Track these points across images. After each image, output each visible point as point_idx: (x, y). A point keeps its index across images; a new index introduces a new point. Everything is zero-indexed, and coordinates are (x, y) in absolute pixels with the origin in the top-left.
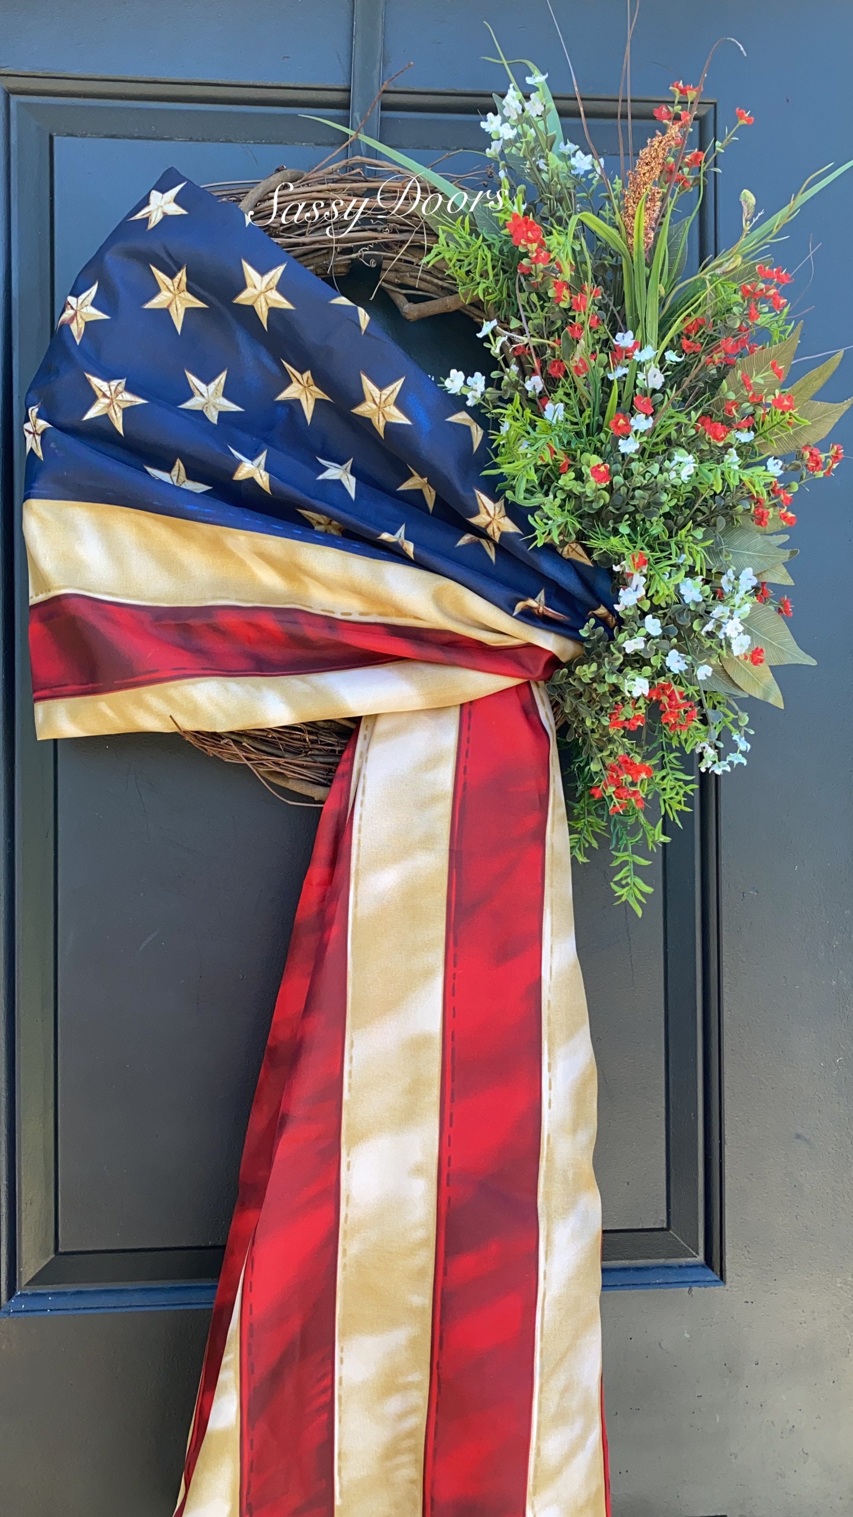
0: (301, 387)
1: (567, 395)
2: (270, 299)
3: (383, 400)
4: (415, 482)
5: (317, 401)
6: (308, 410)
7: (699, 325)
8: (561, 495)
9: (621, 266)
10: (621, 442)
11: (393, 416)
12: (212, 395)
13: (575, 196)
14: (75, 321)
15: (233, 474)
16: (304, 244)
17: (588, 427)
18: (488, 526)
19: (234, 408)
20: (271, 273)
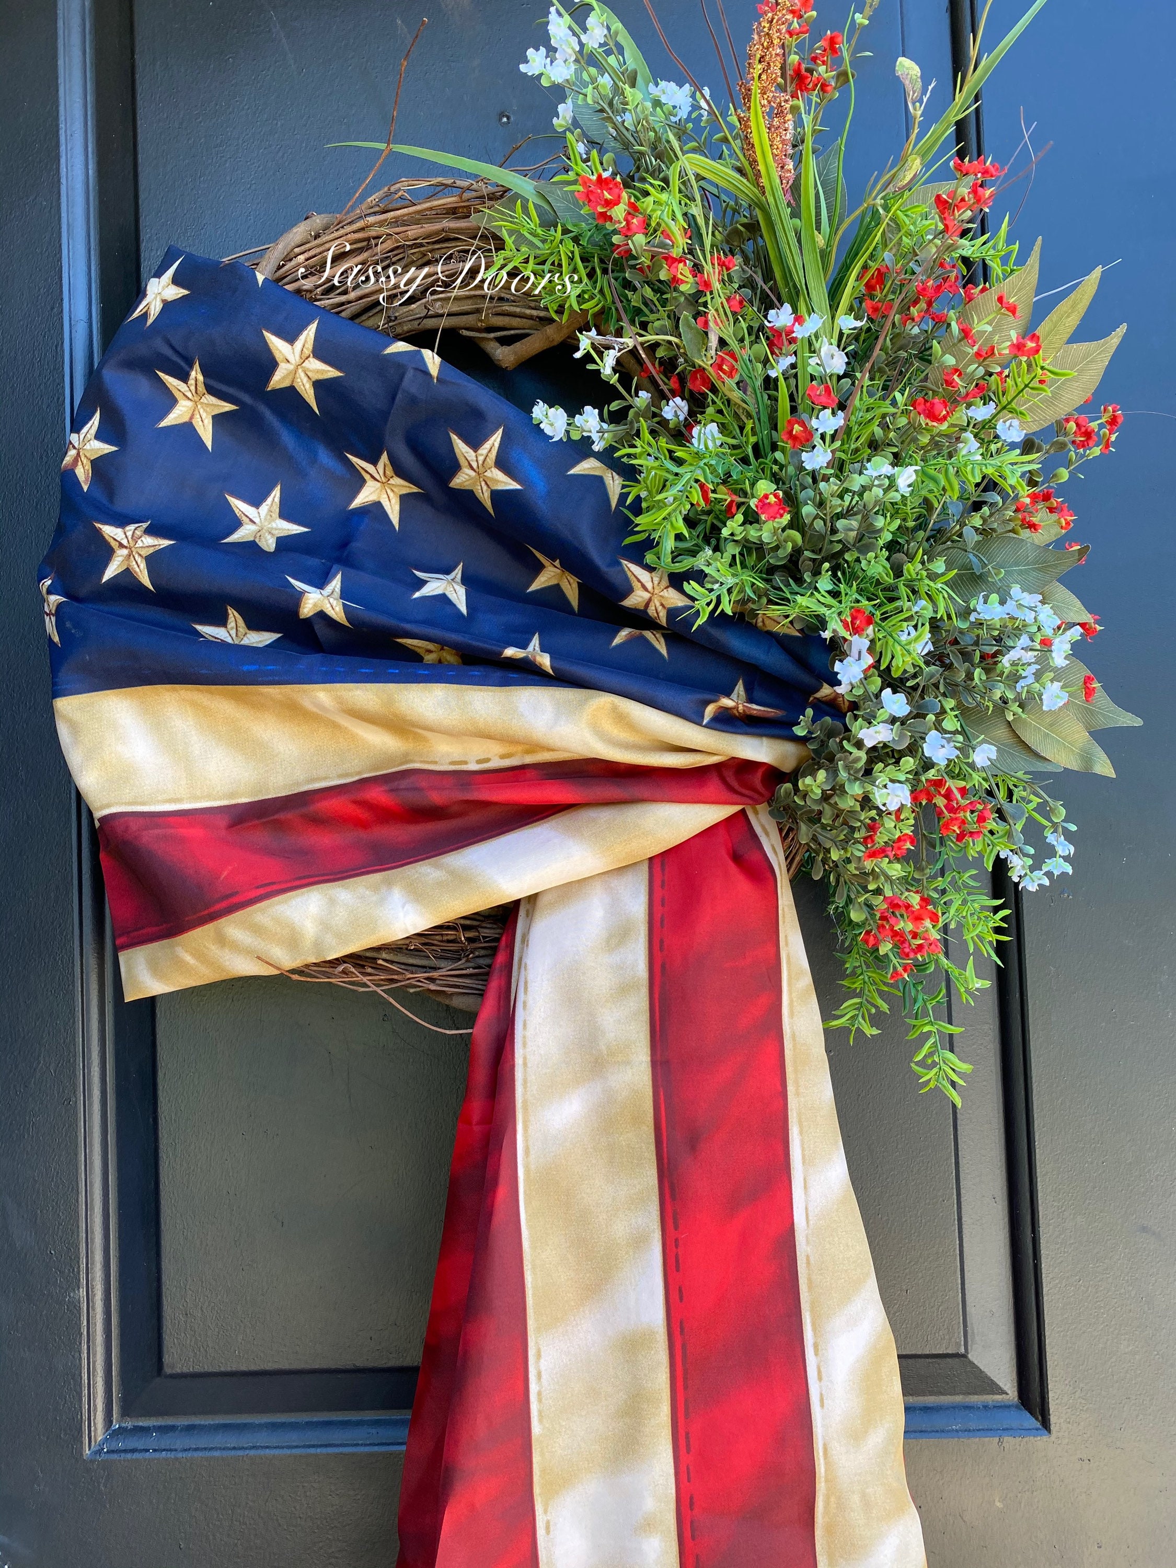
0: (379, 484)
1: (720, 412)
4: (549, 577)
5: (403, 498)
6: (393, 511)
7: (881, 277)
8: (732, 550)
9: (758, 221)
10: (804, 456)
11: (498, 482)
12: (265, 519)
14: (80, 463)
15: (296, 613)
16: (349, 302)
17: (756, 447)
18: (647, 605)
19: (296, 529)
20: (302, 337)
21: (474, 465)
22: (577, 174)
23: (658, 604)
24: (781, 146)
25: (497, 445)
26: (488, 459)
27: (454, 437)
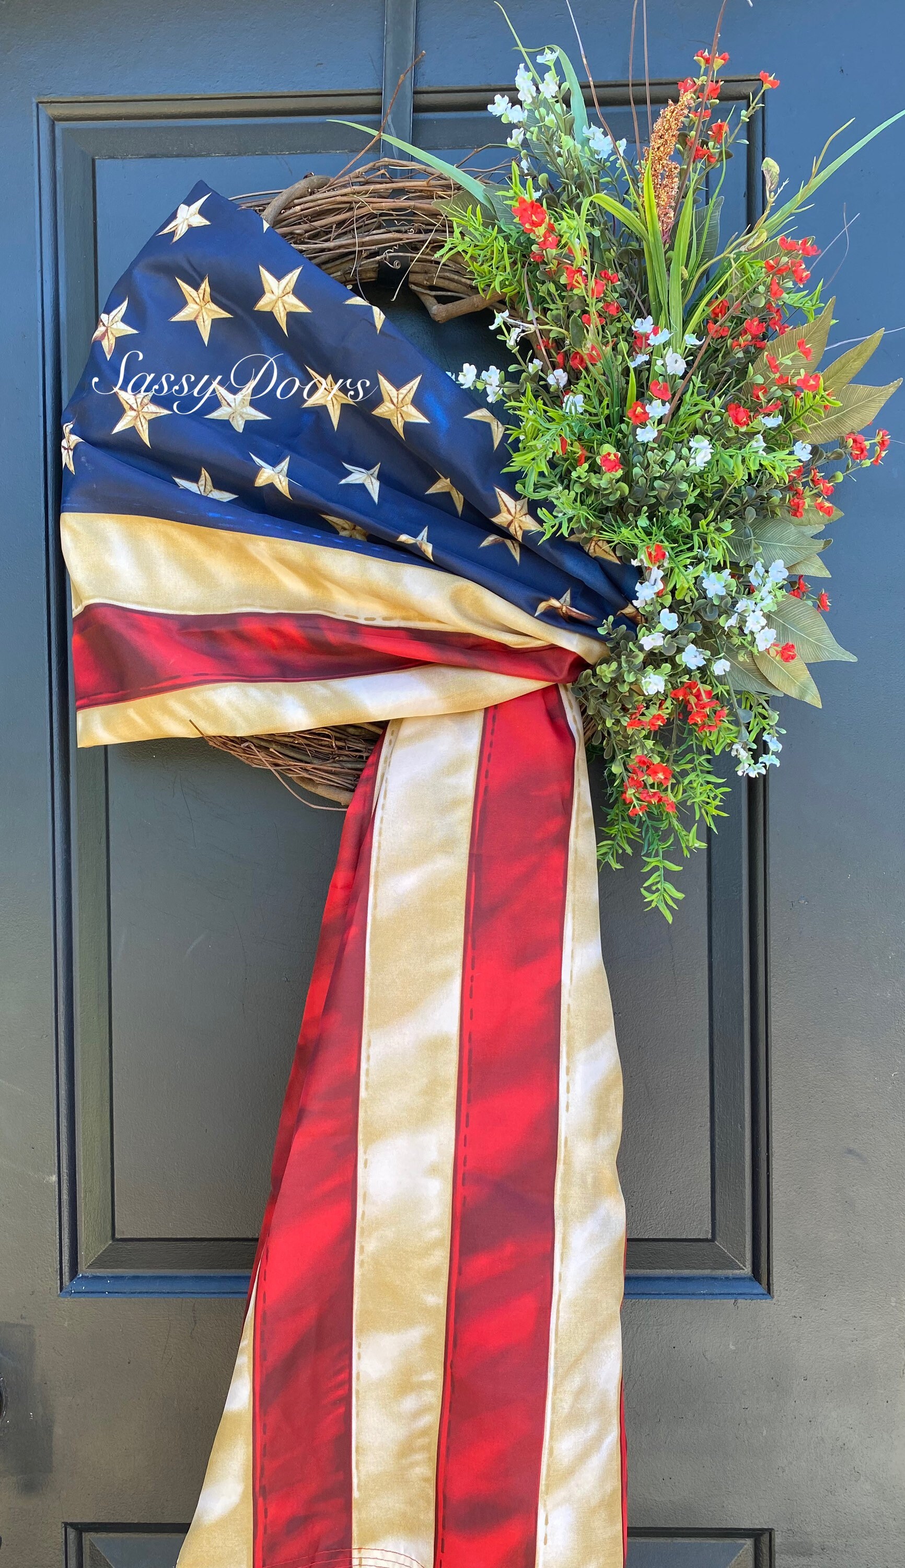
0: (328, 394)
1: (588, 386)
2: (287, 303)
3: (400, 399)
4: (442, 485)
5: (343, 406)
6: (335, 415)
7: (724, 308)
8: (578, 489)
9: (643, 249)
10: (639, 431)
11: (411, 415)
12: (239, 405)
13: (597, 181)
14: (106, 337)
15: (253, 481)
16: (330, 250)
17: (608, 418)
18: (509, 524)
19: (261, 416)
20: (288, 278)
21: (395, 400)
22: (515, 192)
23: (517, 525)
24: (666, 200)
25: (415, 388)
26: (406, 398)
27: (382, 377)
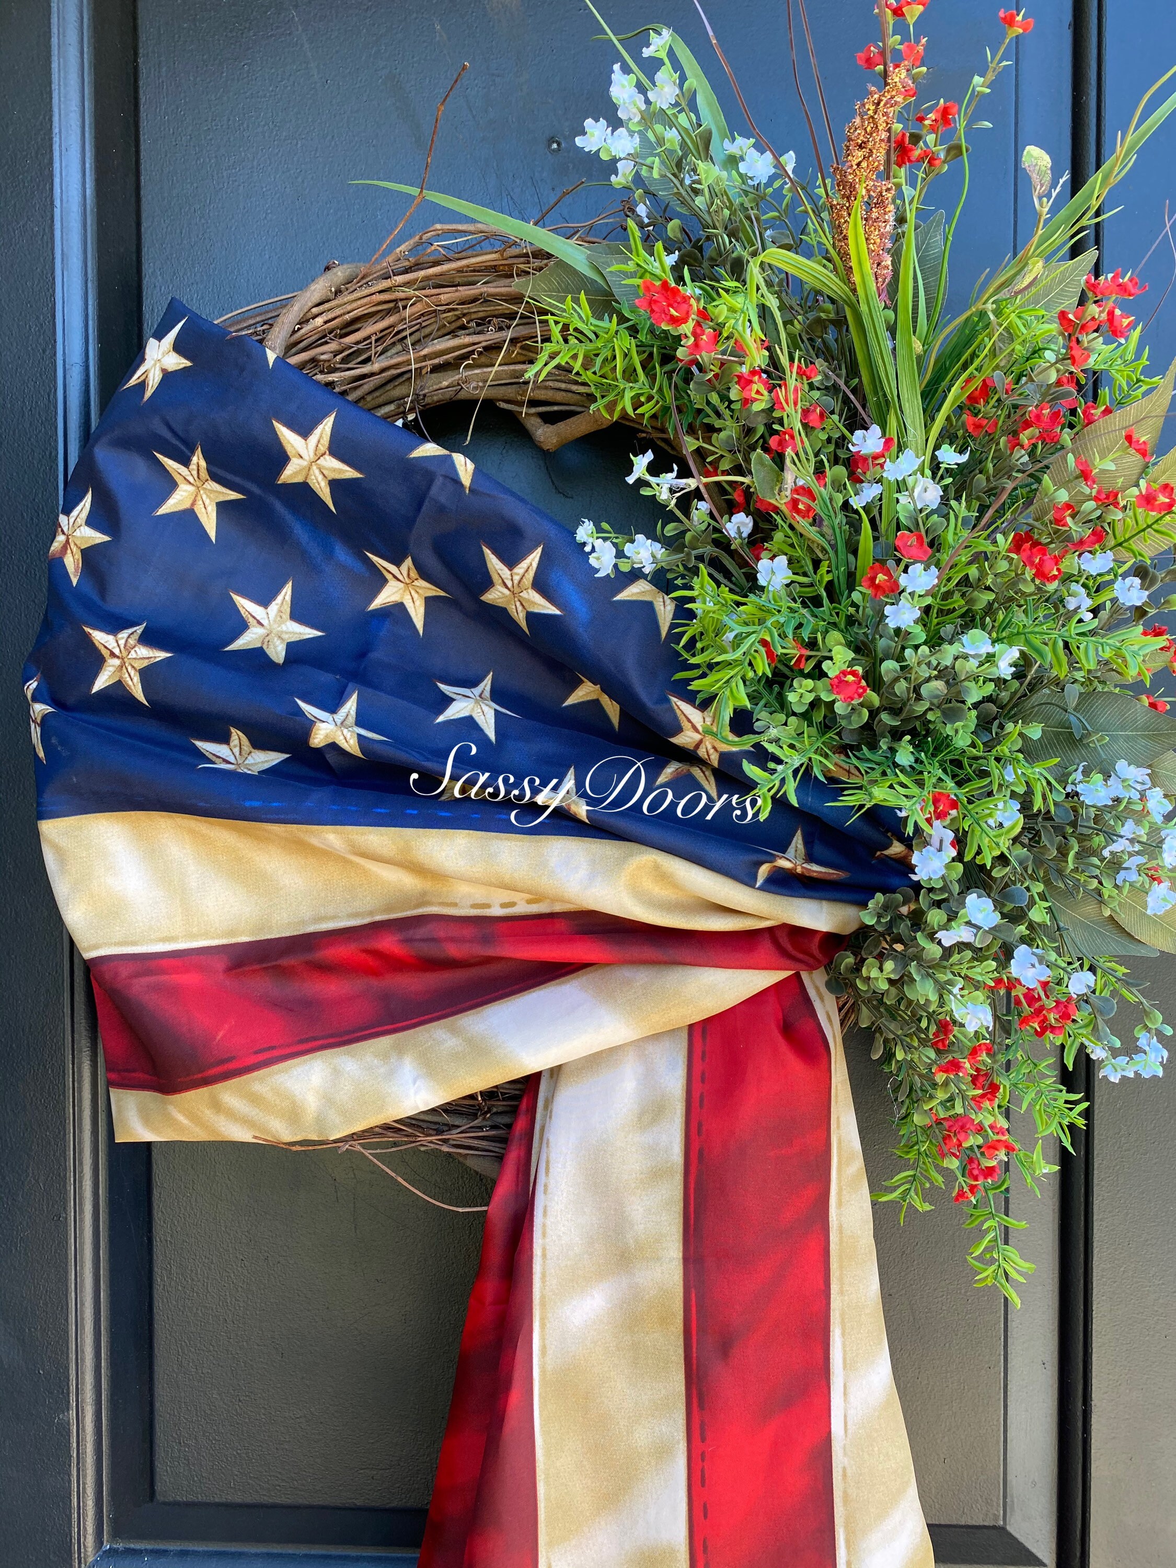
0: (401, 585)
1: (791, 543)
2: (327, 469)
3: (517, 581)
4: (585, 692)
5: (429, 601)
6: (417, 614)
7: (986, 390)
9: (845, 317)
10: (888, 609)
11: (535, 605)
12: (275, 621)
14: (69, 551)
15: (307, 740)
16: (372, 374)
17: (830, 587)
18: (698, 745)
19: (309, 633)
20: (317, 432)
21: (509, 584)
22: (638, 265)
23: (709, 747)
24: (879, 240)
25: (535, 565)
26: (524, 580)
27: (487, 552)
